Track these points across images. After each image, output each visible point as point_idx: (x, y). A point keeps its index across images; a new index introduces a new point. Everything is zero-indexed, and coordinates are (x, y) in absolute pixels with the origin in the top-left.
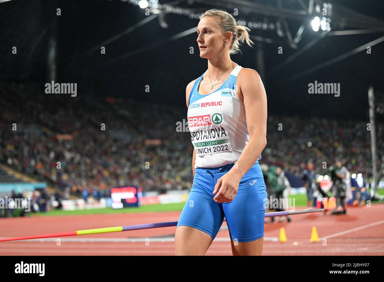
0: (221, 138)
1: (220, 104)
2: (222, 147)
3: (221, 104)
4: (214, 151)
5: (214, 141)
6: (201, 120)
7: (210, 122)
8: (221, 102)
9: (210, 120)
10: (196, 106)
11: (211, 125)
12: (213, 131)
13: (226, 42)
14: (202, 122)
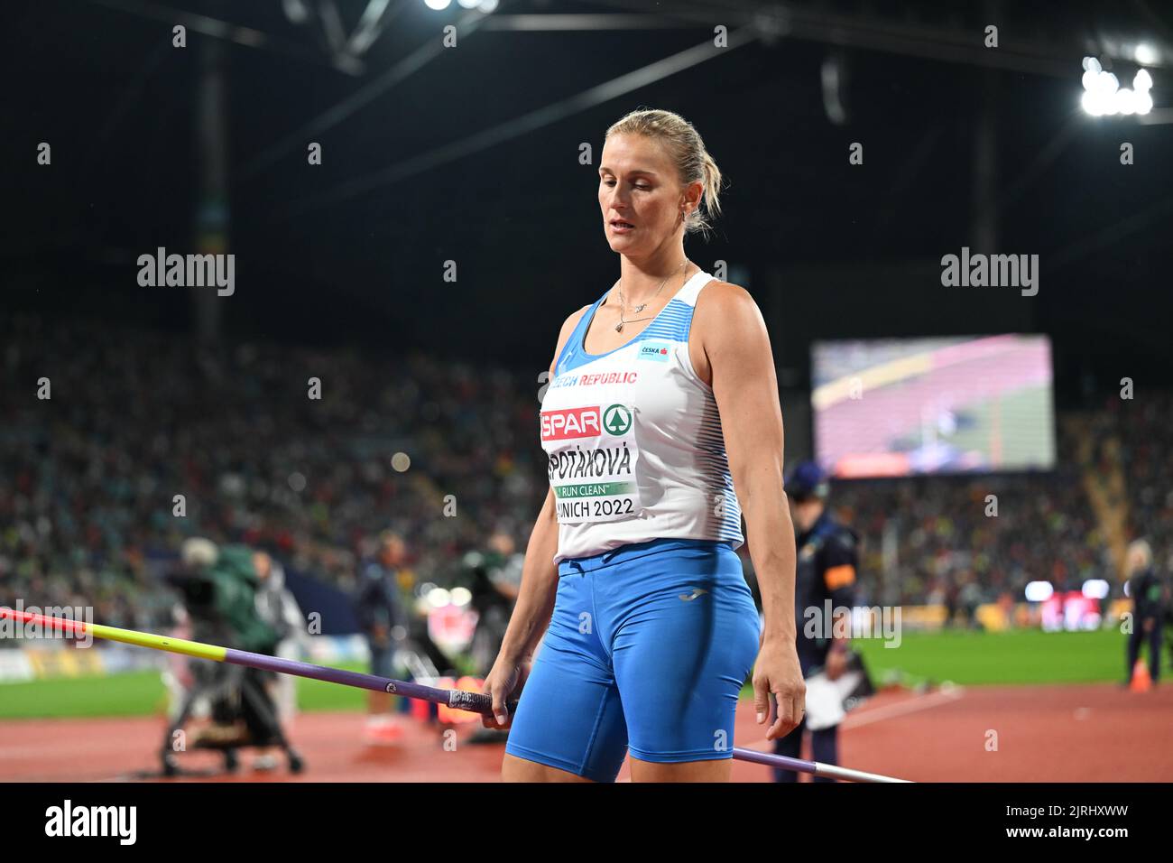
3: (634, 381)
4: (597, 514)
6: (575, 421)
7: (598, 428)
8: (636, 375)
9: (598, 423)
10: (568, 381)
11: (599, 438)
13: (685, 209)
14: (576, 427)
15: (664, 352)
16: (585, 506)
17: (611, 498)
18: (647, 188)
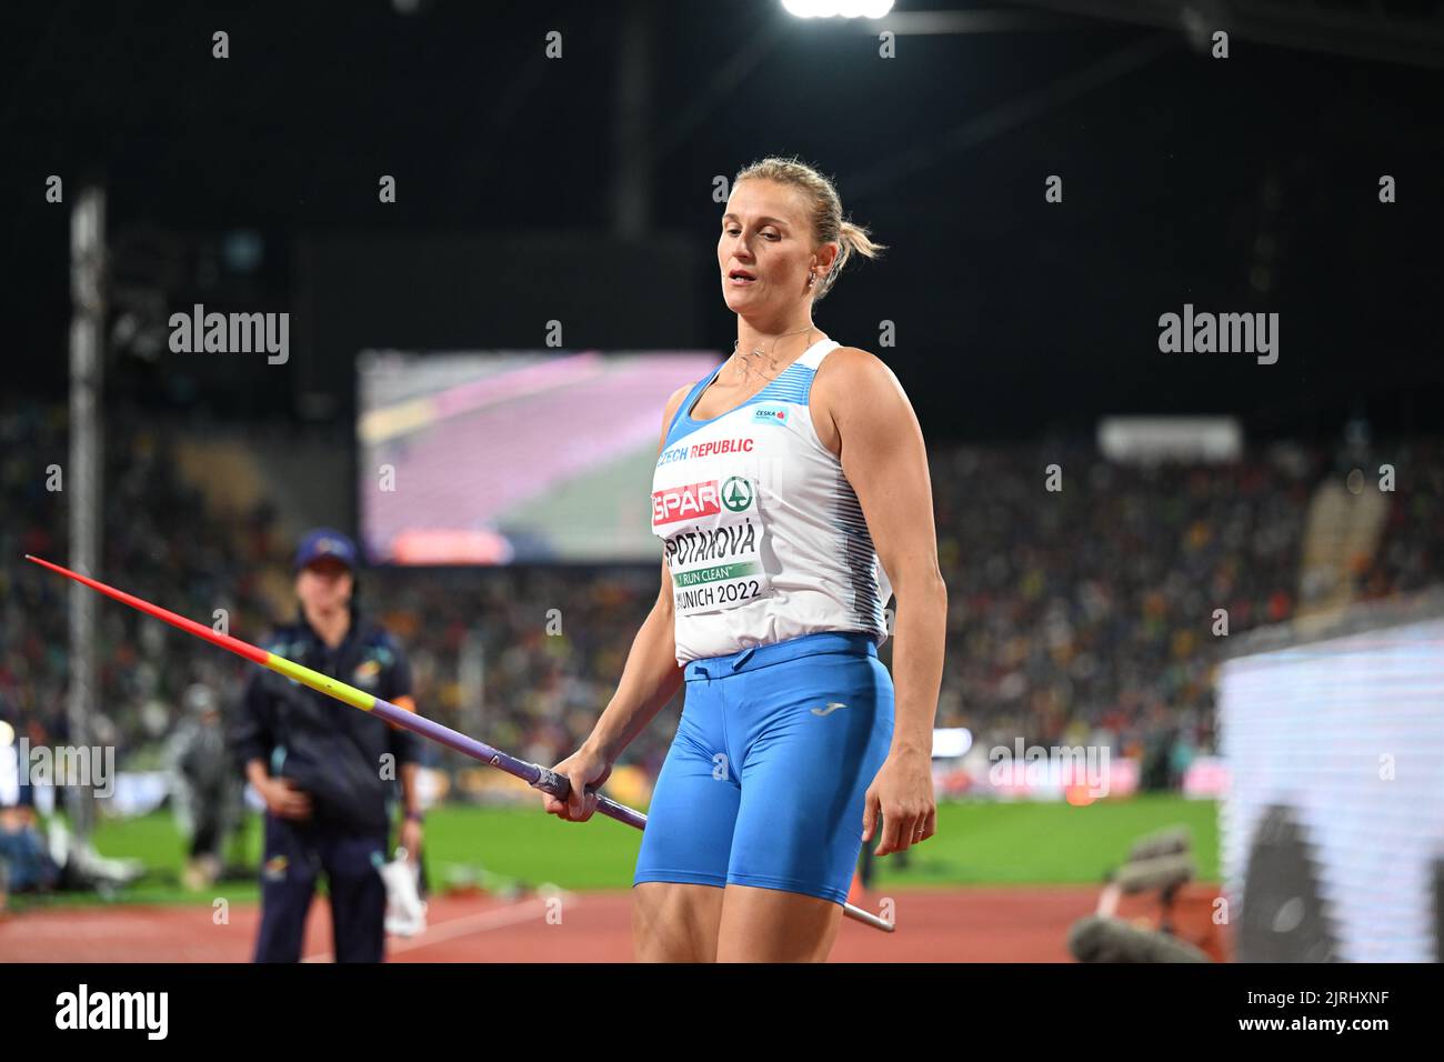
0: (738, 559)
1: (748, 447)
3: (751, 449)
4: (721, 601)
5: (719, 568)
6: (692, 499)
7: (717, 505)
8: (752, 442)
9: (717, 499)
10: (678, 455)
11: (719, 516)
12: (722, 535)
13: (815, 272)
14: (693, 505)
15: (781, 416)
16: (709, 593)
17: (735, 582)
18: (775, 238)
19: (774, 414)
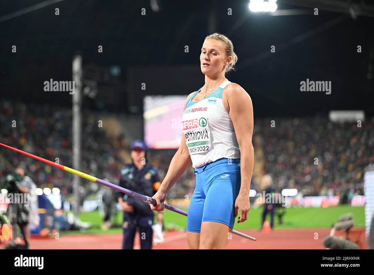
0: (204, 140)
1: (206, 110)
2: (204, 147)
3: (207, 110)
4: (198, 151)
5: (198, 142)
6: (192, 124)
8: (207, 108)
9: (198, 124)
10: (188, 111)
11: (198, 128)
12: (199, 133)
13: (226, 64)
14: (192, 125)
15: (215, 101)
16: (195, 149)
17: (202, 146)
18: (215, 54)
19: (213, 101)
